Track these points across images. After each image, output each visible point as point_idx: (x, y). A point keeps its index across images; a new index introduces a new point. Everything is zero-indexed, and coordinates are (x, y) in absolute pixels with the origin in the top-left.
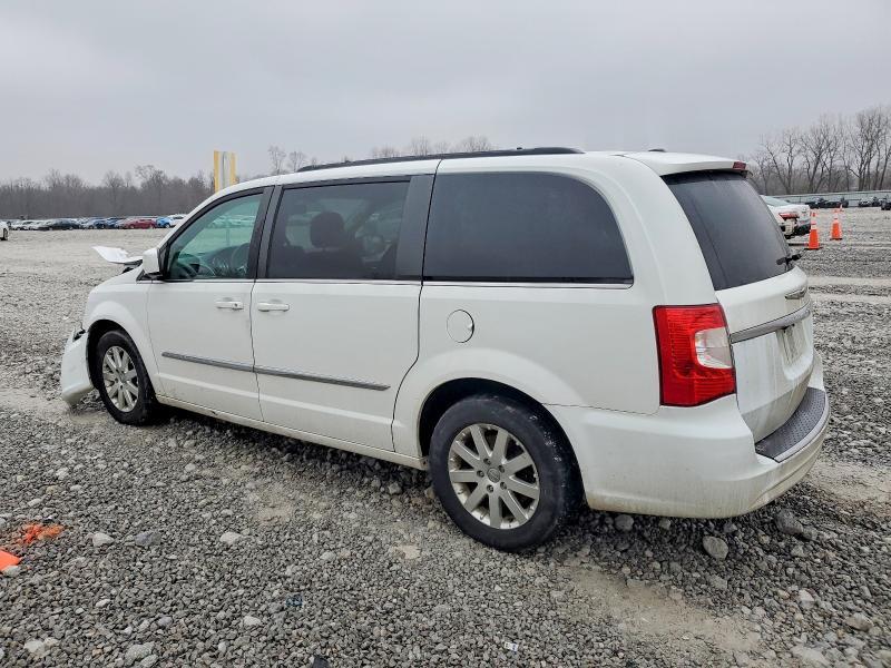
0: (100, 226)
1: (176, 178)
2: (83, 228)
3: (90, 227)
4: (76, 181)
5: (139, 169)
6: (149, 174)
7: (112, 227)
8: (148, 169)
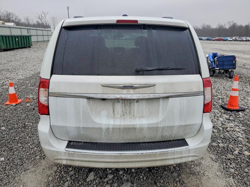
0: (208, 40)
1: (241, 25)
2: (203, 40)
3: (205, 40)
4: (209, 26)
5: (229, 22)
6: (232, 24)
7: (211, 40)
8: (232, 22)
